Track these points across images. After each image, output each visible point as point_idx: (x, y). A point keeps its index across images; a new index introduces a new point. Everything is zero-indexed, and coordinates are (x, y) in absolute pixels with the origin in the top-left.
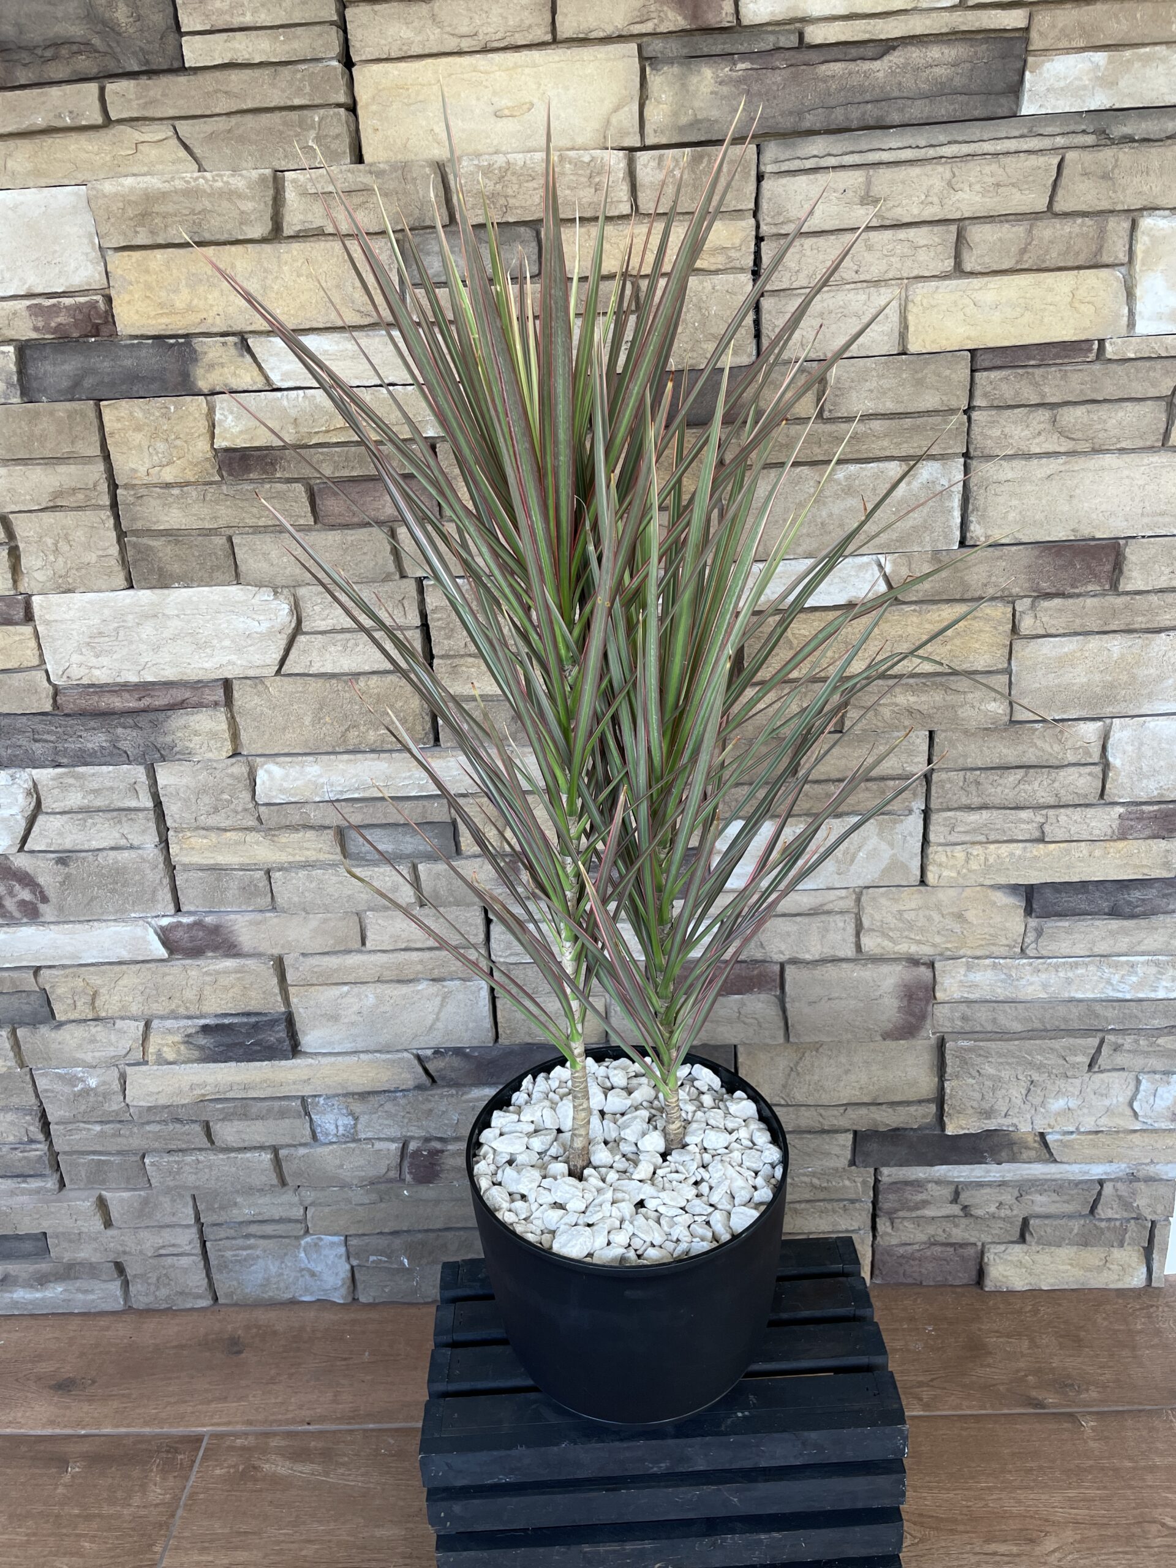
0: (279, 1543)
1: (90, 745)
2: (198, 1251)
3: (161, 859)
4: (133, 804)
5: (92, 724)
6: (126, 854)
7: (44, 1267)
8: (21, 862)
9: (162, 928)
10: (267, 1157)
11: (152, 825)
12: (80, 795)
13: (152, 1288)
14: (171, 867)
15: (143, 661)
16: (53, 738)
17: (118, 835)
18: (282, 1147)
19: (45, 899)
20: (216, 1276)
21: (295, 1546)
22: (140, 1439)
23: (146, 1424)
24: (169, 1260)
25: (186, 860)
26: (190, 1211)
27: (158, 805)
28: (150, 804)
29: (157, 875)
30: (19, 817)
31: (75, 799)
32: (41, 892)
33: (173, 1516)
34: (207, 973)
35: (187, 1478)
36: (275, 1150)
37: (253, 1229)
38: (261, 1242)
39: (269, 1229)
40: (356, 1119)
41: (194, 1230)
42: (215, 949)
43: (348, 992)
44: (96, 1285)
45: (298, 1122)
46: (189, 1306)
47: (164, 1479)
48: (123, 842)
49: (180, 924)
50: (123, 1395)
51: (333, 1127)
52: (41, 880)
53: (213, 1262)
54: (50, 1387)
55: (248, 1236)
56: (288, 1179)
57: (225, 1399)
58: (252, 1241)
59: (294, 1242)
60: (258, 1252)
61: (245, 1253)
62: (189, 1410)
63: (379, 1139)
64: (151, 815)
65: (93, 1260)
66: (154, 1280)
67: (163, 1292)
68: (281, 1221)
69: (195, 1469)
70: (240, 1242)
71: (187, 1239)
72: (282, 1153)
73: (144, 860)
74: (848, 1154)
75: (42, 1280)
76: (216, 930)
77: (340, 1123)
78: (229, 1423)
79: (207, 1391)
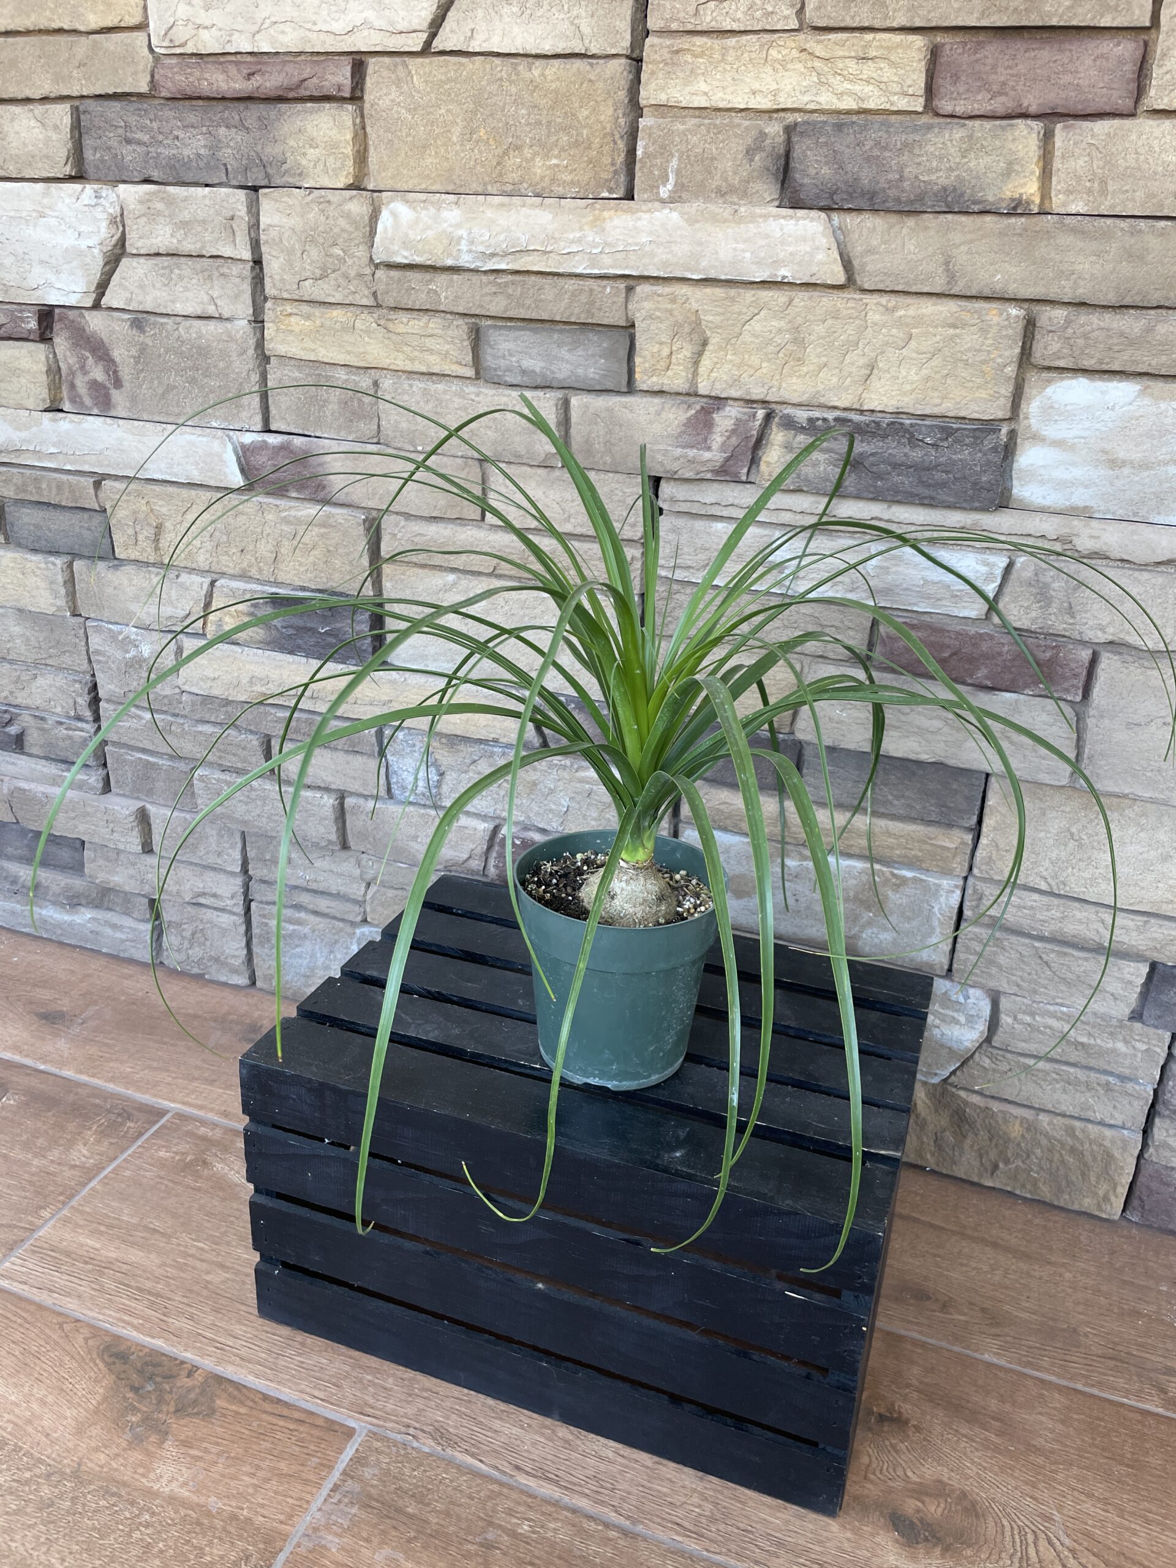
0: (186, 1255)
1: (186, 152)
2: (240, 910)
3: (252, 342)
4: (227, 251)
5: (192, 118)
6: (212, 326)
7: (77, 883)
8: (95, 322)
9: (243, 446)
10: (329, 801)
11: (246, 288)
12: (168, 230)
13: (186, 944)
14: (264, 358)
15: (260, 16)
16: (146, 138)
17: (206, 298)
18: (352, 794)
19: (118, 383)
20: (256, 949)
21: (205, 1266)
22: (97, 1092)
23: (112, 1080)
24: (209, 914)
25: (282, 349)
26: (237, 855)
27: (258, 262)
28: (247, 255)
29: (244, 365)
30: (96, 251)
31: (163, 237)
32: (115, 372)
33: (84, 1184)
34: (286, 521)
35: (123, 1151)
36: (342, 796)
37: (305, 899)
38: (312, 918)
39: (323, 904)
40: (441, 774)
41: (239, 881)
42: (301, 485)
43: (454, 584)
44: (128, 922)
45: (371, 766)
46: (223, 979)
47: (98, 1142)
48: (211, 310)
49: (264, 445)
50: (106, 1045)
51: (411, 779)
52: (117, 354)
53: (255, 931)
54: (38, 1015)
55: (298, 907)
56: (352, 841)
57: (212, 1082)
58: (301, 914)
59: (349, 929)
60: (306, 930)
61: (291, 927)
62: (168, 1080)
63: (467, 813)
64: (247, 269)
65: (127, 888)
66: (187, 934)
67: (196, 952)
68: (338, 896)
69: (139, 1142)
70: (289, 913)
71: (229, 888)
72: (349, 801)
73: (231, 339)
74: (1133, 997)
75: (74, 901)
76: (303, 458)
77: (421, 775)
78: (201, 1107)
79: (197, 1067)
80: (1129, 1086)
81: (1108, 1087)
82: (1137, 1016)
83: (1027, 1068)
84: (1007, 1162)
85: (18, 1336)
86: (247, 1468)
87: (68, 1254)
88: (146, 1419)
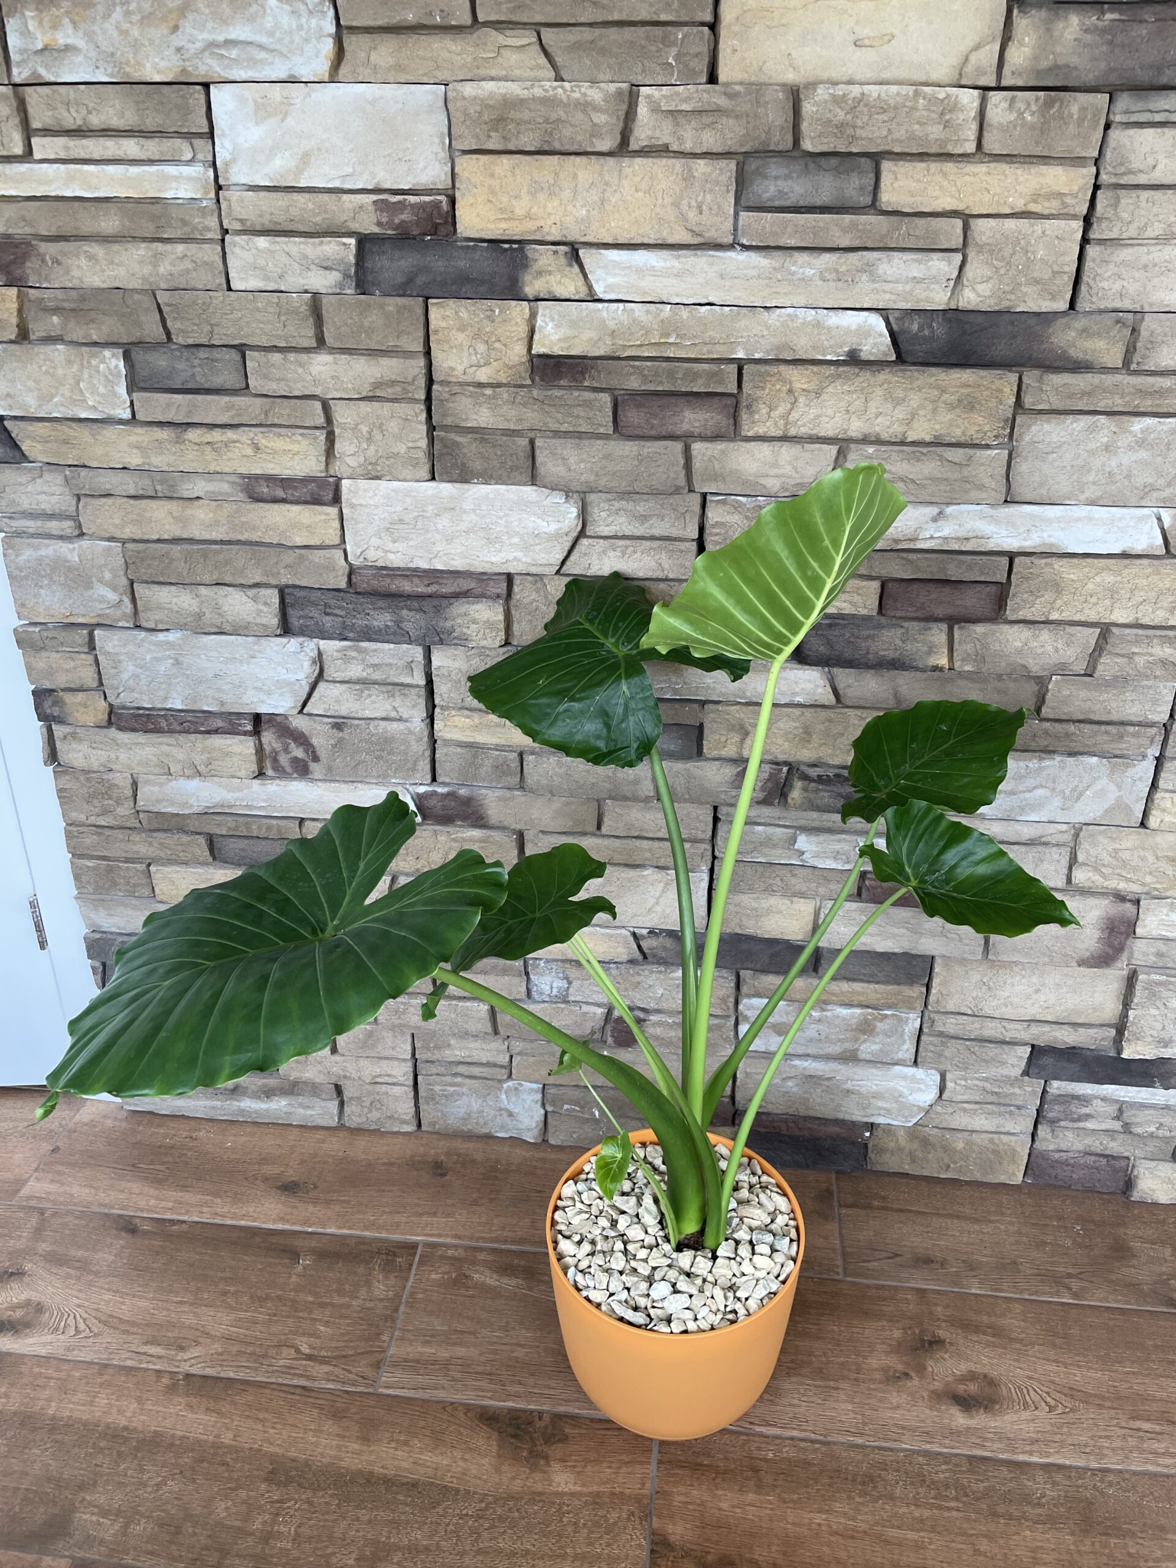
0: (493, 1343)
1: (375, 623)
2: (411, 1082)
3: (426, 733)
4: (407, 680)
5: (380, 604)
6: (395, 725)
7: (272, 1082)
8: (299, 723)
9: (418, 794)
10: (484, 1007)
11: (422, 702)
12: (360, 668)
13: (366, 1110)
14: (433, 741)
15: (435, 549)
16: (343, 613)
17: (390, 708)
19: (316, 759)
20: (423, 1106)
21: (507, 1348)
22: (361, 1241)
23: (366, 1228)
24: (384, 1088)
25: (448, 736)
26: (408, 1047)
27: (430, 682)
28: (423, 682)
29: (421, 748)
30: (304, 683)
31: (355, 671)
32: (314, 752)
33: (396, 1310)
34: (455, 840)
35: (407, 1279)
37: (461, 1069)
38: (467, 1081)
39: (476, 1071)
40: (570, 983)
41: (410, 1064)
42: (465, 818)
44: (318, 1103)
45: (516, 980)
46: (396, 1129)
47: (386, 1277)
48: (393, 714)
49: (434, 793)
50: (343, 1202)
51: (548, 988)
52: (315, 741)
53: (421, 1094)
54: (278, 1188)
55: (455, 1075)
56: (501, 1029)
57: (435, 1214)
58: (459, 1079)
59: (496, 1084)
60: (464, 1090)
61: (451, 1089)
62: (404, 1220)
63: (587, 1003)
64: (423, 692)
65: (317, 1080)
66: (367, 1104)
67: (375, 1115)
68: (488, 1065)
69: (413, 1271)
70: (448, 1079)
71: (402, 1071)
73: (411, 732)
74: (1023, 1064)
75: (269, 1093)
76: (468, 801)
77: (555, 985)
78: (439, 1236)
79: (418, 1205)
80: (1023, 1111)
81: (1011, 1113)
82: (1026, 1073)
83: (965, 1110)
84: (955, 1163)
85: (422, 1424)
86: (605, 1465)
87: (418, 1362)
88: (531, 1452)
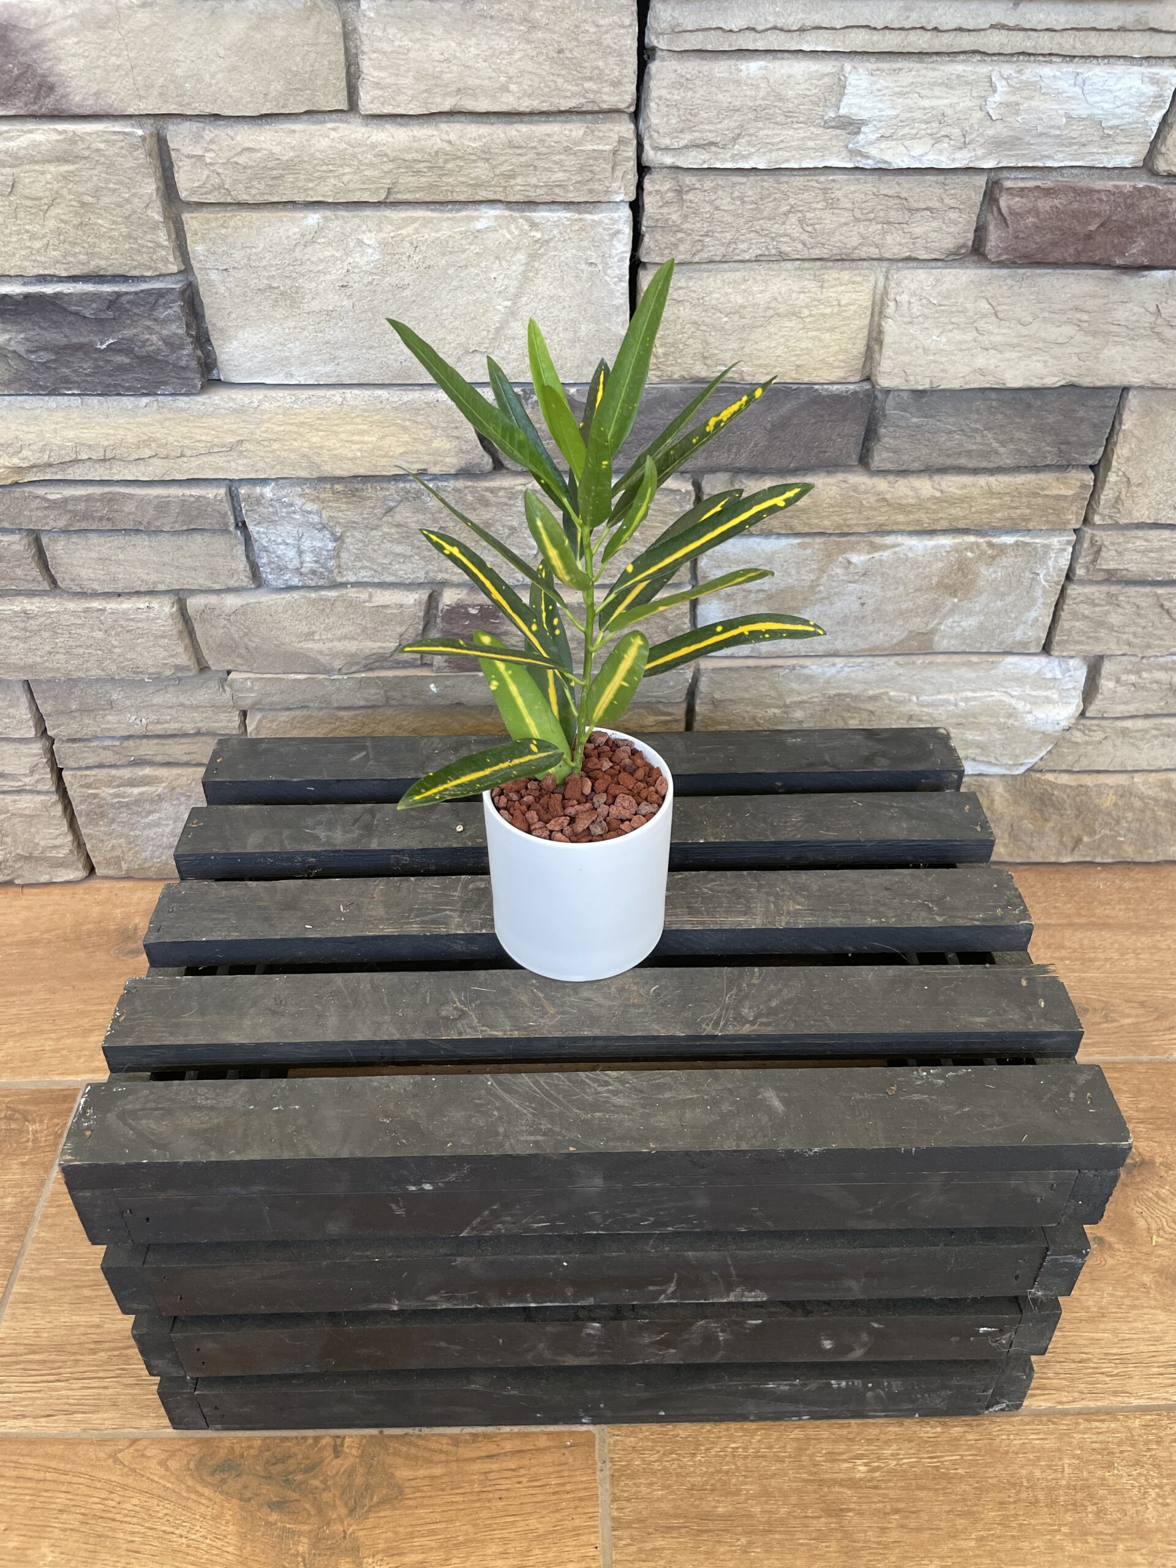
2: (49, 785)
10: (164, 608)
18: (193, 592)
20: (87, 830)
24: (1, 802)
26: (26, 713)
33: (20, 1238)
36: (180, 597)
37: (147, 749)
38: (165, 773)
40: (338, 539)
41: (37, 748)
43: (319, 230)
45: (220, 543)
46: (44, 878)
51: (291, 553)
53: (78, 807)
55: (139, 763)
56: (210, 660)
58: (147, 771)
60: (160, 789)
61: (136, 791)
62: (49, 1045)
63: (382, 585)
68: (199, 734)
70: (126, 773)
71: (25, 762)
72: (194, 603)
77: (306, 544)
83: (1124, 733)
84: (1092, 832)
